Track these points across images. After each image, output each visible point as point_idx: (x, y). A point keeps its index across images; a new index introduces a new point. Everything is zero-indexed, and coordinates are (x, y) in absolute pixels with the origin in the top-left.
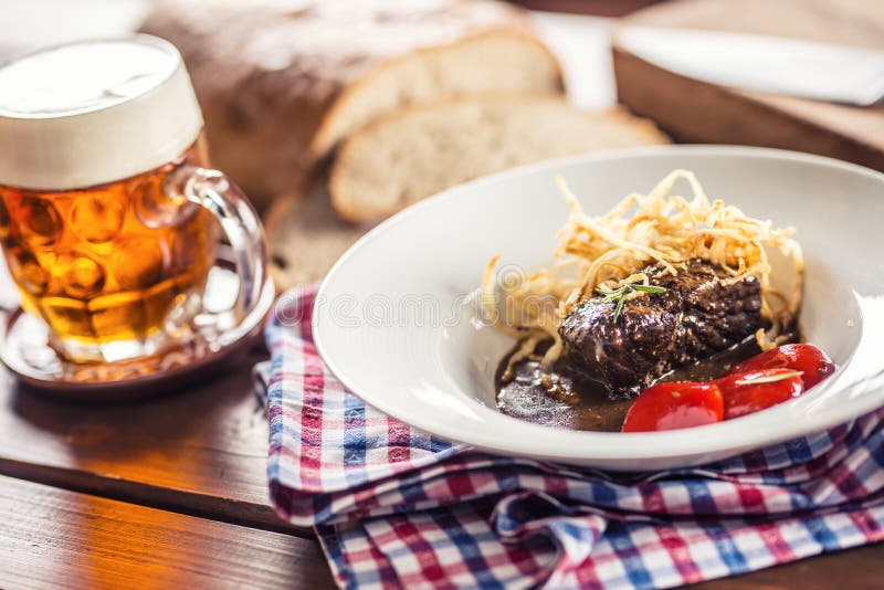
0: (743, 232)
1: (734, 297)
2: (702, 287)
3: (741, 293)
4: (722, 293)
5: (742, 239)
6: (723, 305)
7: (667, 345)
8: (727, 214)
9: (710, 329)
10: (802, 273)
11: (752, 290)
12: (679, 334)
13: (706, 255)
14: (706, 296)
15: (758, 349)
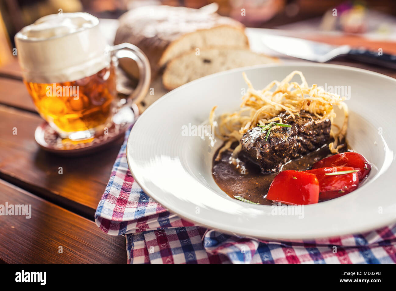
0: (324, 99)
1: (320, 128)
2: (306, 125)
3: (323, 127)
4: (315, 127)
5: (323, 101)
6: (315, 132)
7: (289, 151)
8: (318, 91)
9: (309, 143)
10: (347, 117)
11: (327, 125)
12: (295, 145)
13: (307, 108)
14: (308, 128)
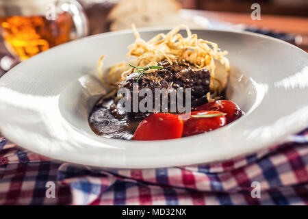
1: (198, 78)
2: (183, 71)
3: (201, 76)
4: (192, 74)
6: (192, 80)
10: (229, 72)
11: (206, 75)
13: (188, 59)
14: (185, 75)
15: (207, 101)
